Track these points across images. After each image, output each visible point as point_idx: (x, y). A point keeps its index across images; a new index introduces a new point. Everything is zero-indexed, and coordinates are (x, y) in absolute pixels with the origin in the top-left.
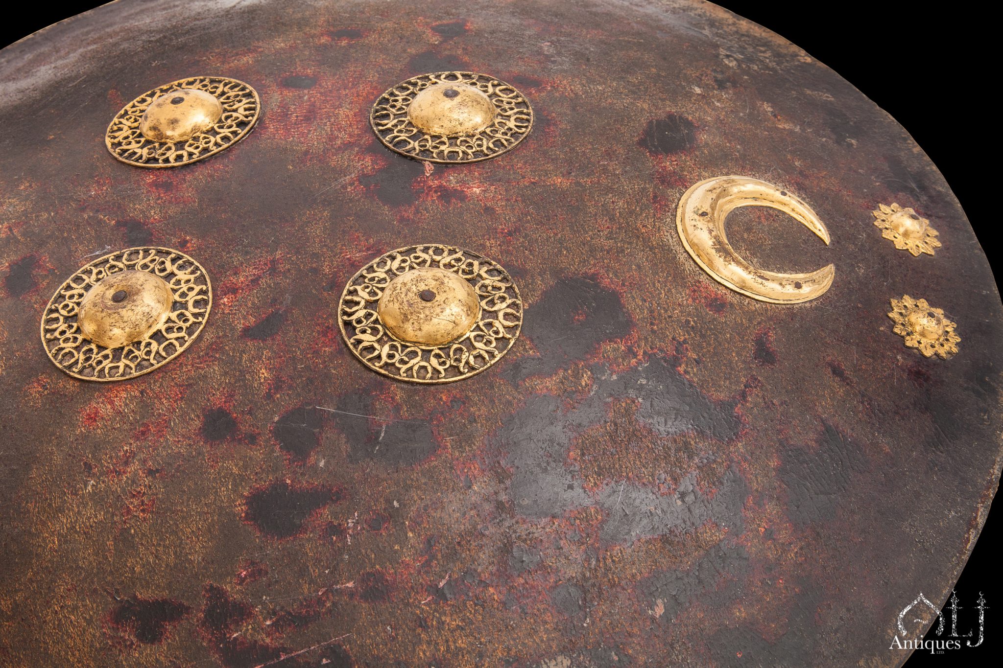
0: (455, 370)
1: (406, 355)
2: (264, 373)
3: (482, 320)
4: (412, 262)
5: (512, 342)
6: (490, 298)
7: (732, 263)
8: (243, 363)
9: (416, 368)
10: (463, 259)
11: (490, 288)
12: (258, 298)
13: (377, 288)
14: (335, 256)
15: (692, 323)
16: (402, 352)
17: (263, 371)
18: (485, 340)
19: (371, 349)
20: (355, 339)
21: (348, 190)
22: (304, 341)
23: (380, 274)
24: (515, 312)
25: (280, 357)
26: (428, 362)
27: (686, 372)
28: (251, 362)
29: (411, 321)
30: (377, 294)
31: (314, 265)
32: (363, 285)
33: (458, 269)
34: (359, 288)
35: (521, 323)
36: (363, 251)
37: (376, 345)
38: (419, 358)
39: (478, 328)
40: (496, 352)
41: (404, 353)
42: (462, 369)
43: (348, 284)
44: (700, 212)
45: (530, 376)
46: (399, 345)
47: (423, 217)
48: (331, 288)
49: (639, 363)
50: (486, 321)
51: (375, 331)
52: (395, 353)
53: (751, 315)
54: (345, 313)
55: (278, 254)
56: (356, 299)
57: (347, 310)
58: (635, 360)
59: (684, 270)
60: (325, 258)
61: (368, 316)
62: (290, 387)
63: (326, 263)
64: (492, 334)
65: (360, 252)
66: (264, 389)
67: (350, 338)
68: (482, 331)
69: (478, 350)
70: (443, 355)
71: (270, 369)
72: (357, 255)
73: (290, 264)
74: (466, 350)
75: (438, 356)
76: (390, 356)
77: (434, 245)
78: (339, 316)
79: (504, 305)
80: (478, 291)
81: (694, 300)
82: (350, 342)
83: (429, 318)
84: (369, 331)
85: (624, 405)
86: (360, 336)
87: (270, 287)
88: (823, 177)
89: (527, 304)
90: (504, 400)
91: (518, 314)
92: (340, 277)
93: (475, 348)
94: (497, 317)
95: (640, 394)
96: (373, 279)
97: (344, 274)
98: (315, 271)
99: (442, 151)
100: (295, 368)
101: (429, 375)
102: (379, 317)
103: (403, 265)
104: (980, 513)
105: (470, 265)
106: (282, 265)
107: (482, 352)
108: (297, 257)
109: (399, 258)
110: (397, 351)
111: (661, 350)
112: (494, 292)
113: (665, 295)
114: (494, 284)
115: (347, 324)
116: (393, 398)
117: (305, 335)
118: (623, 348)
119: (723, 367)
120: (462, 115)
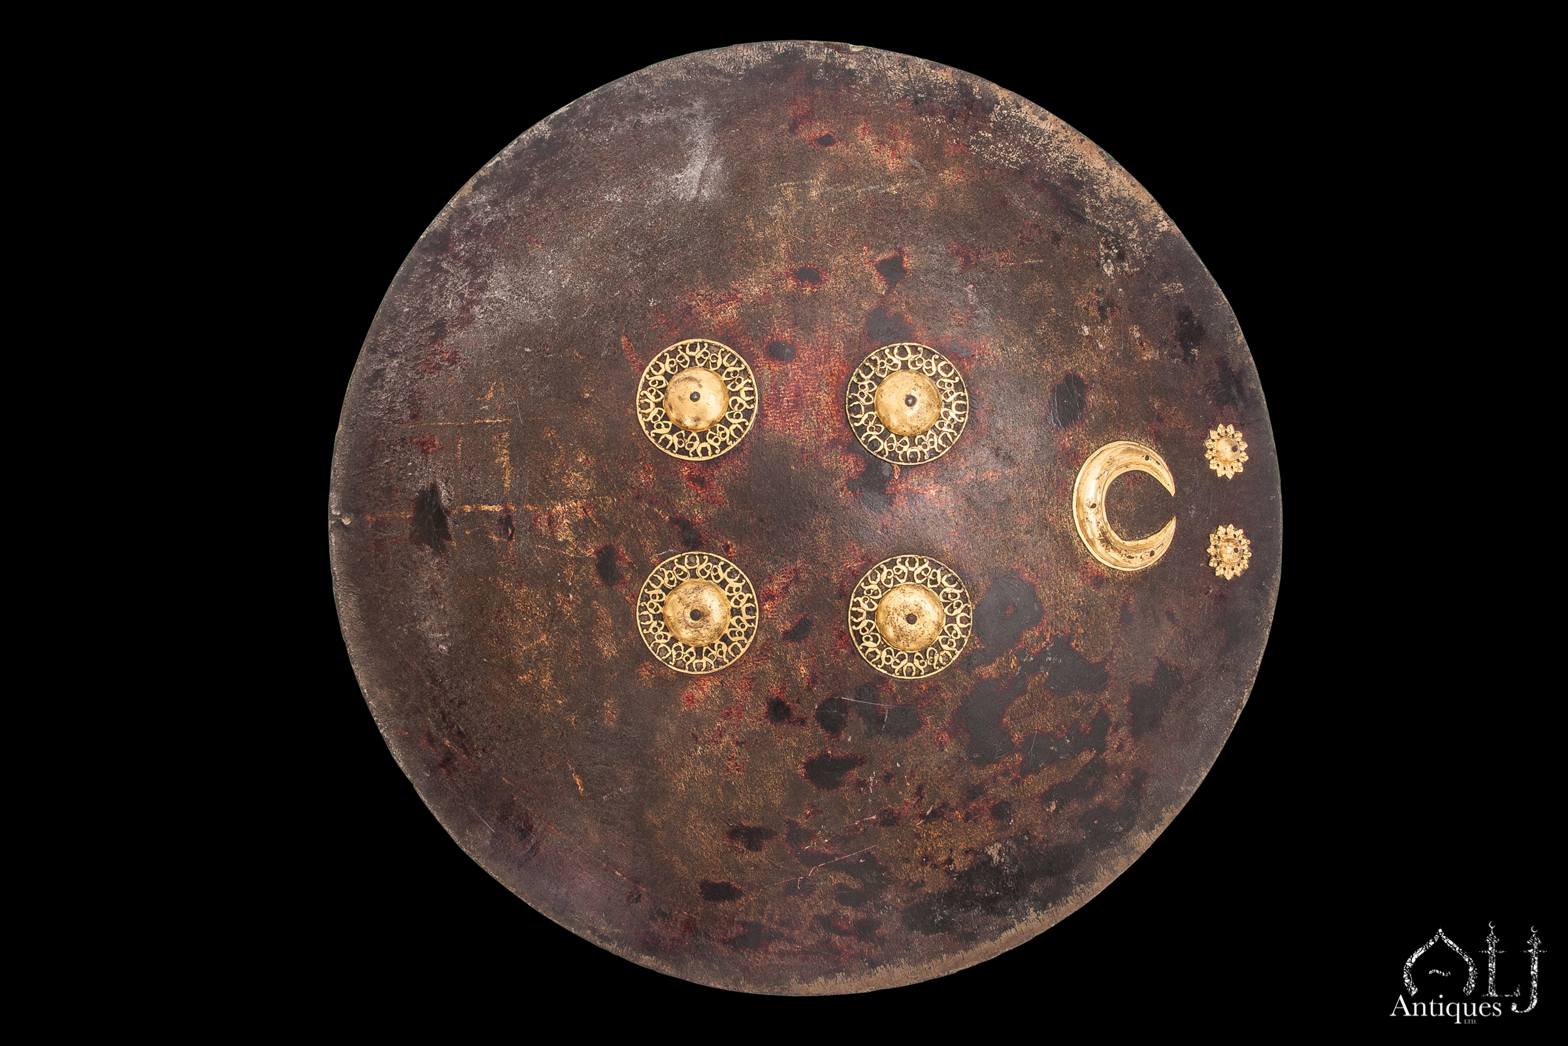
0: (930, 669)
1: (898, 658)
2: (803, 670)
3: (946, 625)
4: (894, 574)
5: (966, 641)
6: (950, 605)
7: (1110, 550)
8: (788, 662)
9: (905, 668)
10: (930, 569)
11: (950, 596)
12: (790, 605)
13: (873, 599)
14: (839, 566)
15: (1081, 603)
16: (895, 655)
17: (802, 668)
18: (949, 643)
19: (875, 653)
20: (863, 646)
21: (841, 496)
22: (827, 643)
23: (874, 586)
24: (967, 615)
25: (813, 657)
26: (913, 662)
27: (1077, 646)
28: (793, 661)
29: (902, 641)
30: (873, 606)
31: (826, 575)
32: (863, 597)
33: (927, 580)
34: (860, 599)
35: (971, 624)
36: (859, 561)
37: (877, 650)
38: (906, 660)
39: (944, 633)
40: (957, 651)
41: (897, 656)
42: (935, 668)
43: (853, 597)
44: (1090, 504)
45: (978, 665)
46: (892, 650)
47: (897, 525)
48: (840, 596)
49: (1048, 644)
50: (949, 625)
51: (875, 640)
52: (891, 656)
53: (1119, 585)
54: (853, 623)
55: (799, 563)
56: (859, 610)
57: (855, 620)
58: (1044, 642)
59: (1077, 554)
60: (832, 568)
61: (869, 625)
62: (823, 682)
63: (834, 573)
64: (953, 637)
65: (856, 562)
66: (805, 684)
67: (859, 645)
68: (947, 635)
69: (945, 651)
70: (922, 657)
71: (807, 667)
72: (855, 565)
73: (808, 573)
74: (937, 652)
75: (918, 658)
76: (888, 660)
77: (908, 556)
78: (850, 626)
79: (960, 610)
80: (942, 600)
81: (1083, 581)
82: (860, 648)
83: (914, 639)
84: (871, 639)
85: (1037, 679)
86: (866, 643)
87: (797, 595)
88: (1173, 415)
89: (974, 605)
90: (962, 686)
91: (969, 617)
92: (845, 586)
93: (942, 650)
94: (956, 621)
95: (1047, 669)
96: (869, 592)
97: (847, 583)
98: (828, 579)
99: (905, 452)
100: (824, 666)
101: (914, 674)
102: (877, 627)
103: (889, 577)
104: (1245, 697)
105: (935, 575)
106: (803, 574)
107: (948, 653)
108: (812, 567)
109: (886, 571)
110: (891, 655)
111: (1061, 631)
112: (952, 600)
113: (1065, 581)
114: (953, 591)
115: (856, 633)
116: (891, 689)
117: (827, 638)
118: (1037, 634)
119: (1100, 636)
120: (919, 422)
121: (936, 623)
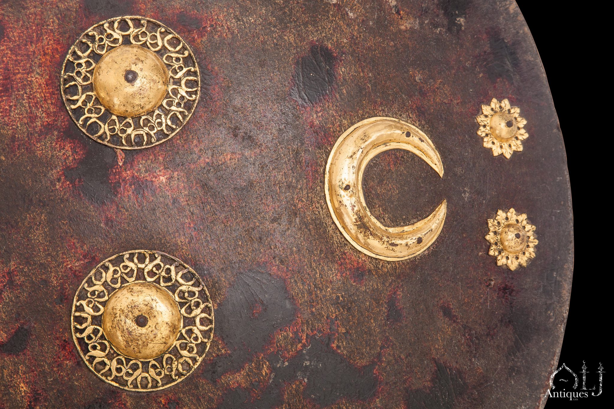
0: (169, 379)
1: (130, 368)
2: (23, 388)
3: (184, 327)
4: (122, 273)
5: (208, 346)
6: (187, 305)
7: (370, 237)
8: (5, 378)
9: (139, 379)
10: (162, 265)
11: (186, 295)
12: (4, 313)
13: (98, 302)
14: (58, 266)
15: (341, 298)
16: (127, 365)
17: (22, 385)
18: (188, 348)
19: (103, 364)
20: (88, 356)
21: (58, 187)
22: (49, 355)
23: (98, 287)
24: (208, 317)
25: (33, 371)
26: (148, 372)
27: (338, 347)
28: (11, 377)
29: (132, 347)
30: (99, 310)
31: (44, 277)
32: (87, 300)
33: (159, 278)
34: (84, 303)
35: (213, 326)
36: (81, 260)
37: (106, 360)
38: (140, 369)
39: (182, 337)
40: (198, 358)
41: (129, 366)
42: (174, 377)
43: (75, 300)
44: (344, 186)
45: (225, 372)
46: (123, 360)
47: (123, 217)
48: (61, 300)
49: (304, 346)
50: (187, 328)
51: (103, 349)
52: (122, 367)
54: (77, 330)
55: (12, 265)
56: (84, 315)
57: (78, 327)
58: (300, 345)
59: (333, 243)
60: (51, 268)
61: (96, 332)
62: (46, 400)
63: (53, 274)
64: (193, 342)
65: (78, 260)
66: (26, 402)
67: (85, 354)
68: (185, 339)
69: (184, 358)
70: (158, 366)
71: (27, 383)
72: (76, 264)
73: (24, 276)
74: (175, 359)
75: (154, 367)
76: (119, 370)
77: (137, 251)
78: (73, 333)
79: (199, 310)
80: (177, 299)
81: (341, 273)
82: (86, 358)
83: (145, 344)
84: (99, 348)
85: (294, 386)
86: (93, 353)
87: (12, 301)
89: (216, 305)
90: (207, 398)
91: (210, 318)
92: (66, 288)
93: (182, 357)
94: (195, 323)
95: (305, 374)
96: (93, 293)
97: (69, 285)
98: (46, 282)
99: (129, 135)
100: (46, 382)
101: (150, 385)
102: (104, 333)
103: (115, 276)
105: (168, 271)
106: (18, 277)
107: (187, 359)
108: (28, 268)
109: (112, 269)
110: (123, 364)
111: (320, 331)
112: (190, 299)
113: (320, 274)
114: (189, 289)
115: (81, 341)
116: (125, 405)
117: (48, 349)
118: (291, 334)
119: (365, 335)
120: (143, 100)
121: (170, 324)
